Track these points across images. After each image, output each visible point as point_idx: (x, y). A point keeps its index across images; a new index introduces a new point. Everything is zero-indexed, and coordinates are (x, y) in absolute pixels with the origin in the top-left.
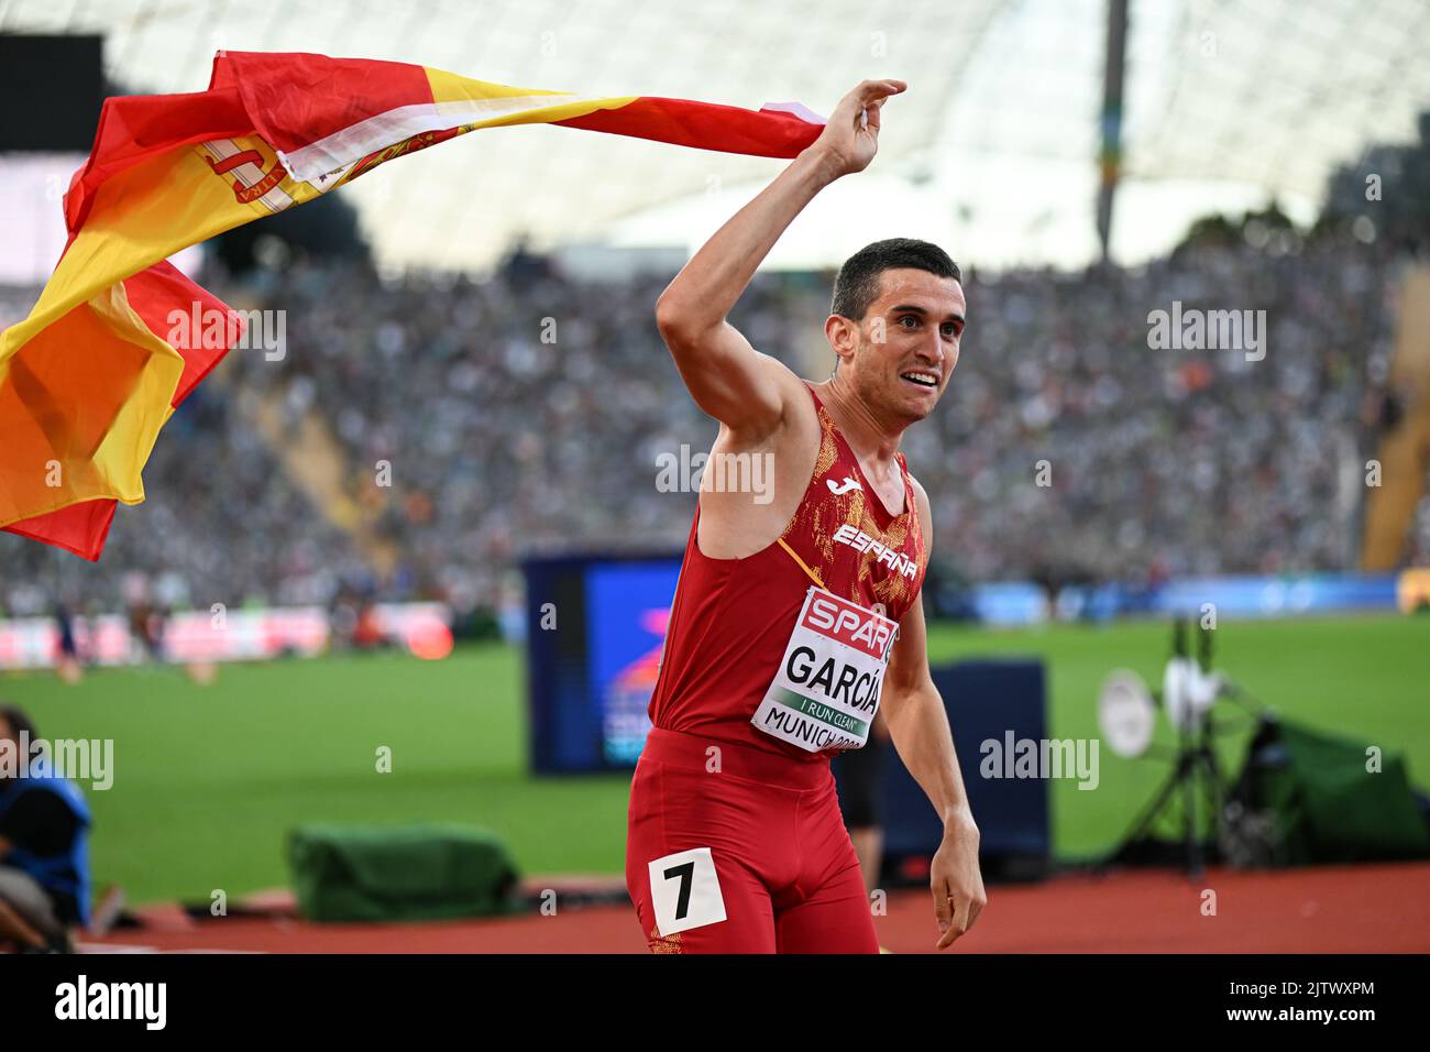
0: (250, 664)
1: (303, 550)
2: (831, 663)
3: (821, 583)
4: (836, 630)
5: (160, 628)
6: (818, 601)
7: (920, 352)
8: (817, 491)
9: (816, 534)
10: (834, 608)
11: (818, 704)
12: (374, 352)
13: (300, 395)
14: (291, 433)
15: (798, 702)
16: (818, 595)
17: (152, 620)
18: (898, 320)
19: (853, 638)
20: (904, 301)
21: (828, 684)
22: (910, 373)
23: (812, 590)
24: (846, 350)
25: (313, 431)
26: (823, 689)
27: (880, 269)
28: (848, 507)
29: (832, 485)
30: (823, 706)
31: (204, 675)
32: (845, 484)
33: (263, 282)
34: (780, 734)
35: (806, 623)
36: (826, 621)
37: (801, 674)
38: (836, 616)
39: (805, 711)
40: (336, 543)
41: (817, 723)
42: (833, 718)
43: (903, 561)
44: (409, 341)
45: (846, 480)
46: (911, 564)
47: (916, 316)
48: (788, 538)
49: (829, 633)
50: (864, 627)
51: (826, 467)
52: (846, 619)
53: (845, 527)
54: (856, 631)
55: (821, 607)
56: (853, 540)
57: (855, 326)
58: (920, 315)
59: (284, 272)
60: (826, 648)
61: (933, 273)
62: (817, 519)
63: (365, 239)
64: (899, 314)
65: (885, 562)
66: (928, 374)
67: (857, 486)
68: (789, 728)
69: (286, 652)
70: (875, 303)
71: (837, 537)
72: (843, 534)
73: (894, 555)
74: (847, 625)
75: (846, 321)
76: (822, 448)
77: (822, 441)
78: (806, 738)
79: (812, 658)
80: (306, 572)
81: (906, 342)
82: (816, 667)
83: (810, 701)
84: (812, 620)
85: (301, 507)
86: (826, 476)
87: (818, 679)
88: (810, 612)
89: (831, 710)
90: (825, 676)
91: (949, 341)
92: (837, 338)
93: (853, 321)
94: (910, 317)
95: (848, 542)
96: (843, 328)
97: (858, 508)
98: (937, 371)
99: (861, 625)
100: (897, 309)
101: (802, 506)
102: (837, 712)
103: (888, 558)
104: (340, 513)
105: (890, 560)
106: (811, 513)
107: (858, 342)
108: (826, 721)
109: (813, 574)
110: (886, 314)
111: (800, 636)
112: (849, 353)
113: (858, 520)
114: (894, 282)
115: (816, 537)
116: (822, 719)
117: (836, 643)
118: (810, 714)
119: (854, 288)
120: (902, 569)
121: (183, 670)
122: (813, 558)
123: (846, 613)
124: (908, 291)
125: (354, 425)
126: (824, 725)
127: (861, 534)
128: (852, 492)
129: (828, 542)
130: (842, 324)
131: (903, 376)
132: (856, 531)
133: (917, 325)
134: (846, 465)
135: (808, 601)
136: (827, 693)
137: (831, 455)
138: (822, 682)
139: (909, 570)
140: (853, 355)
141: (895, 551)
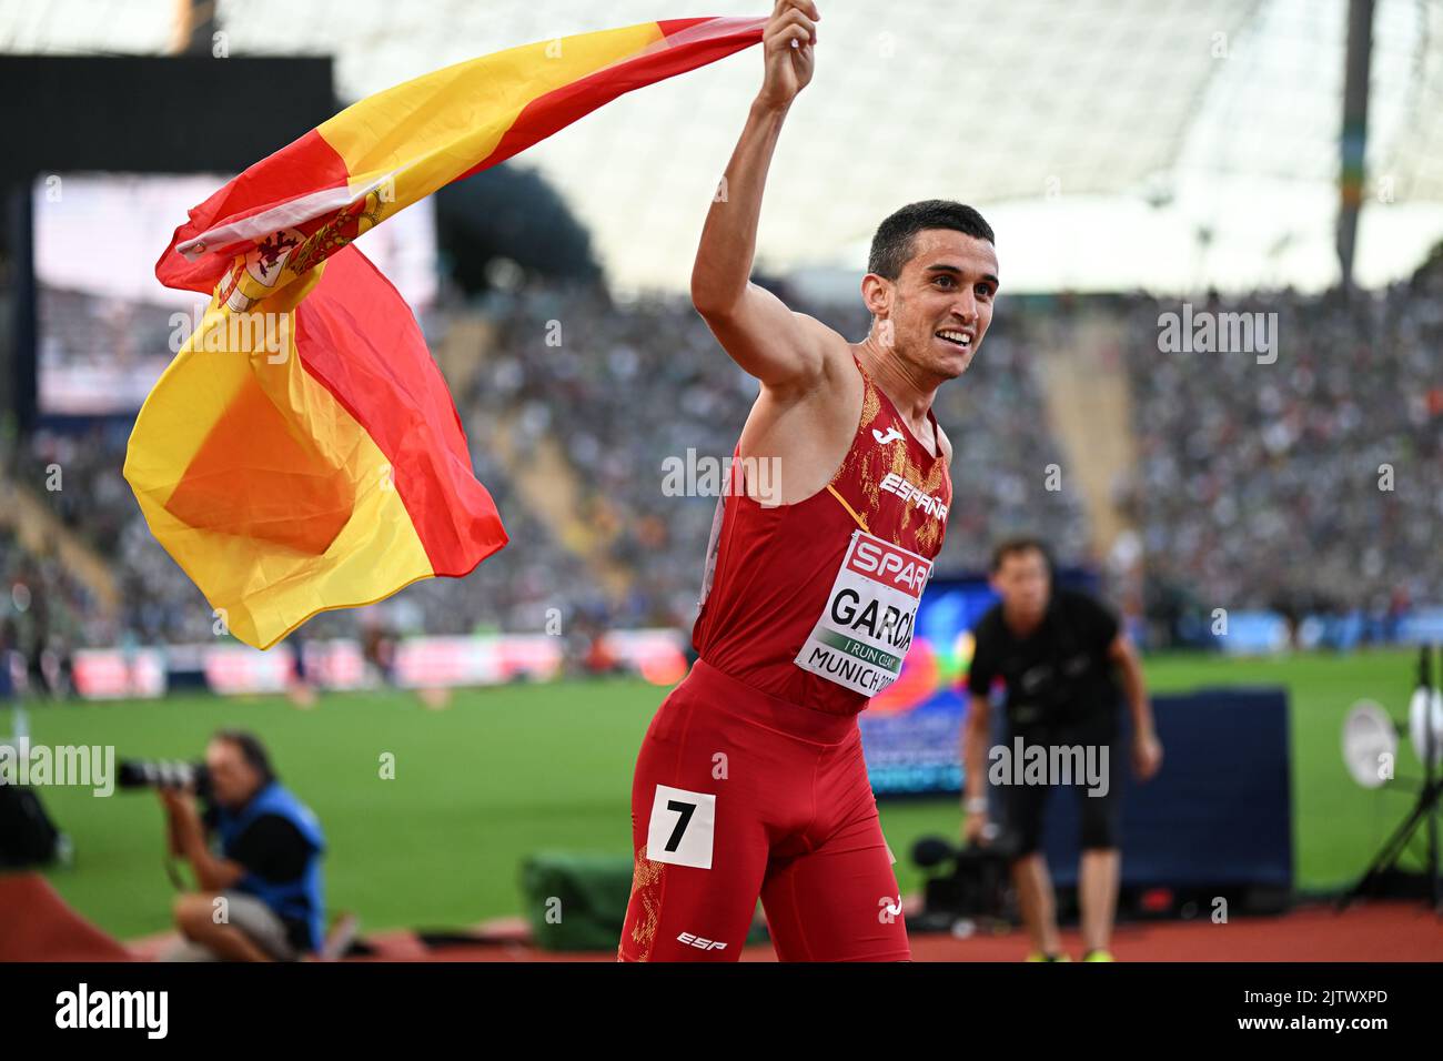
0: (483, 689)
1: (535, 576)
2: (874, 605)
3: (866, 528)
4: (880, 573)
5: (392, 652)
6: (863, 544)
7: (954, 310)
8: (864, 440)
9: (864, 481)
10: (878, 551)
11: (862, 644)
12: (607, 374)
13: (533, 420)
14: (524, 458)
15: (842, 643)
16: (862, 539)
17: (384, 644)
18: (932, 280)
19: (897, 580)
20: (939, 261)
21: (871, 625)
22: (944, 331)
23: (857, 534)
24: (881, 308)
25: (547, 457)
26: (867, 630)
27: (915, 230)
28: (892, 456)
29: (877, 434)
30: (867, 647)
31: (437, 700)
32: (888, 433)
33: (496, 306)
34: (823, 672)
35: (851, 566)
36: (870, 563)
37: (844, 615)
38: (880, 558)
39: (848, 652)
40: (568, 568)
41: (860, 662)
42: (878, 658)
43: (937, 505)
44: (643, 365)
45: (889, 430)
46: (943, 507)
47: (951, 277)
48: (837, 486)
49: (873, 575)
50: (906, 570)
51: (871, 418)
52: (890, 561)
53: (890, 475)
54: (899, 573)
55: (865, 550)
56: (897, 489)
57: (890, 285)
58: (953, 274)
59: (518, 295)
60: (869, 590)
61: (968, 234)
62: (865, 467)
63: (596, 260)
64: (933, 273)
65: (922, 507)
66: (962, 332)
67: (899, 436)
68: (832, 667)
69: (518, 677)
70: (911, 262)
71: (883, 486)
72: (889, 482)
73: (930, 499)
74: (891, 567)
75: (880, 279)
76: (865, 400)
77: (866, 393)
78: (848, 677)
79: (856, 600)
80: (539, 598)
81: (941, 300)
82: (860, 609)
83: (854, 642)
84: (857, 563)
85: (535, 532)
86: (870, 427)
87: (862, 620)
88: (855, 555)
89: (875, 650)
90: (869, 618)
91: (983, 301)
92: (873, 295)
93: (889, 280)
94: (947, 278)
95: (893, 490)
96: (878, 287)
97: (900, 457)
98: (972, 329)
99: (903, 568)
100: (933, 269)
101: (850, 455)
102: (881, 652)
103: (924, 503)
104: (573, 537)
105: (927, 505)
106: (859, 461)
107: (893, 299)
108: (871, 661)
109: (860, 519)
110: (922, 273)
111: (845, 579)
112: (884, 311)
113: (902, 470)
114: (928, 241)
115: (864, 484)
116: (865, 659)
117: (880, 585)
118: (854, 654)
119: (890, 248)
120: (936, 512)
121: (414, 694)
122: (860, 504)
123: (890, 556)
124: (943, 251)
125: (587, 449)
126: (867, 666)
127: (905, 483)
128: (894, 441)
129: (875, 490)
130: (878, 283)
131: (938, 335)
132: (900, 480)
133: (952, 285)
134: (888, 416)
135: (853, 544)
136: (871, 634)
137: (875, 406)
138: (866, 623)
139: (941, 513)
140: (888, 313)
141: (931, 495)
